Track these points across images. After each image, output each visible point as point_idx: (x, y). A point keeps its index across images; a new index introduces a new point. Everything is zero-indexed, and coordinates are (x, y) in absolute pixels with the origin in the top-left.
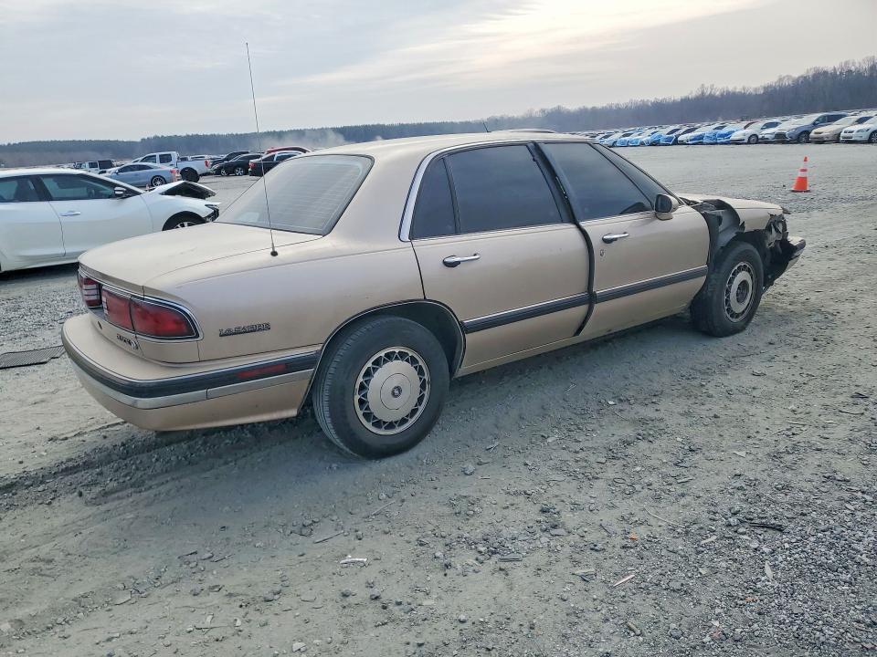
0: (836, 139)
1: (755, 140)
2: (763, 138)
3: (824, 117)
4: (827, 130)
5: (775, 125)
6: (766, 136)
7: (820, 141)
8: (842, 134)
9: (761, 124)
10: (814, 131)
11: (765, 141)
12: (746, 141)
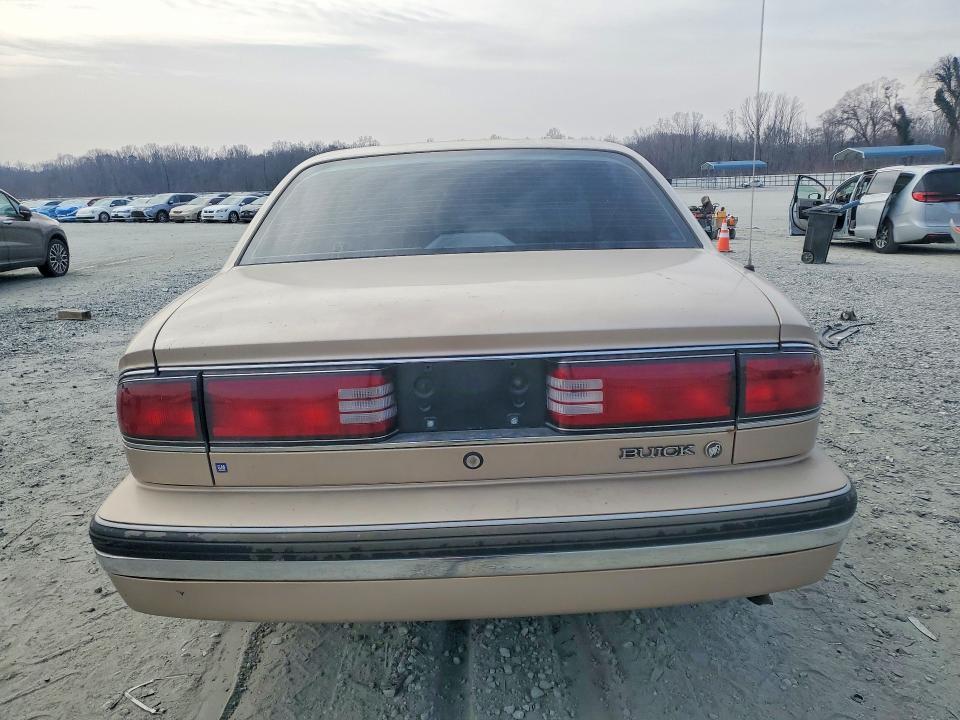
0: (197, 218)
1: (104, 218)
2: (116, 216)
3: (175, 197)
4: (186, 209)
5: (125, 203)
6: (120, 214)
7: (181, 220)
8: (203, 214)
9: (109, 200)
10: (173, 210)
11: (119, 219)
12: (97, 218)
